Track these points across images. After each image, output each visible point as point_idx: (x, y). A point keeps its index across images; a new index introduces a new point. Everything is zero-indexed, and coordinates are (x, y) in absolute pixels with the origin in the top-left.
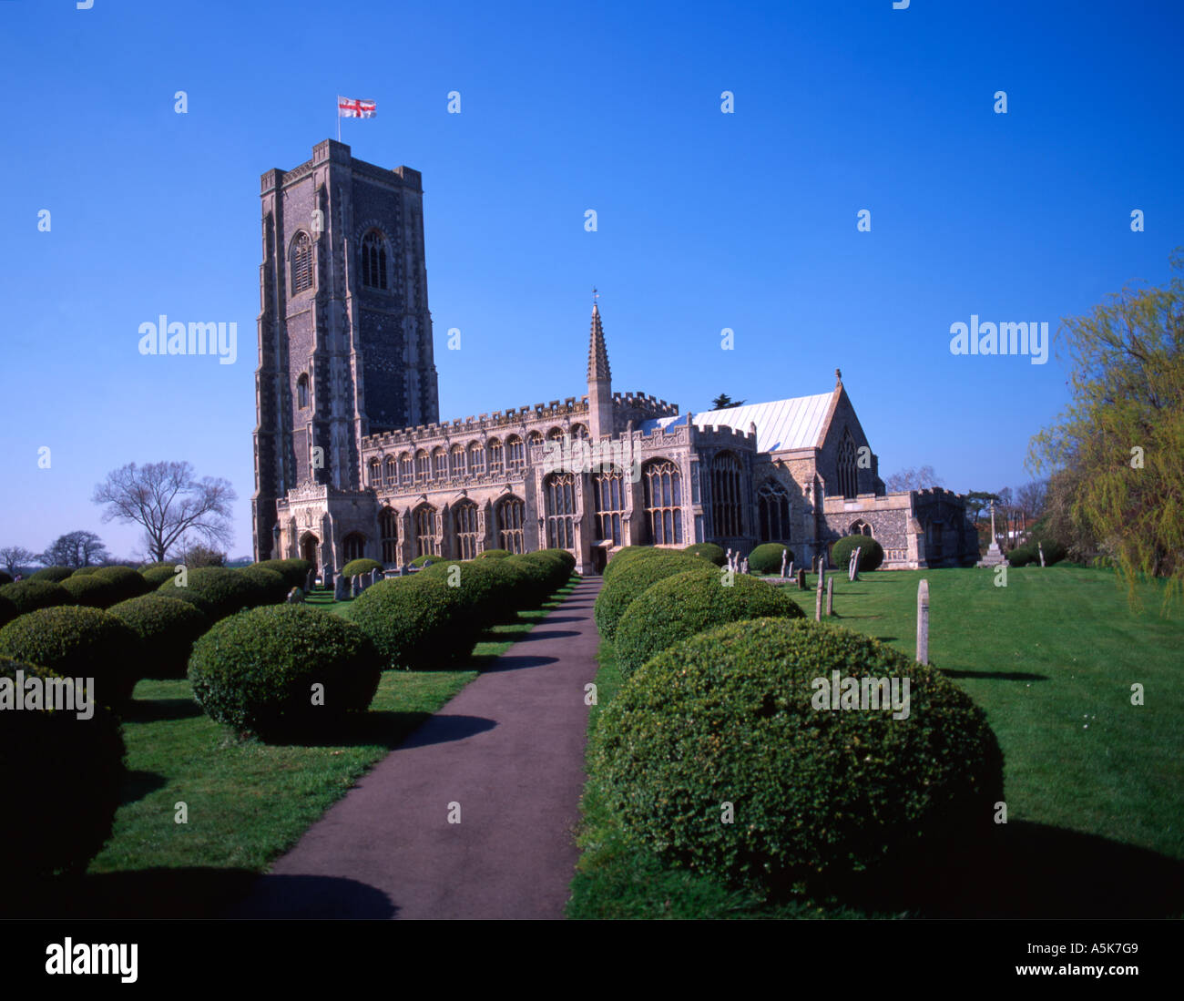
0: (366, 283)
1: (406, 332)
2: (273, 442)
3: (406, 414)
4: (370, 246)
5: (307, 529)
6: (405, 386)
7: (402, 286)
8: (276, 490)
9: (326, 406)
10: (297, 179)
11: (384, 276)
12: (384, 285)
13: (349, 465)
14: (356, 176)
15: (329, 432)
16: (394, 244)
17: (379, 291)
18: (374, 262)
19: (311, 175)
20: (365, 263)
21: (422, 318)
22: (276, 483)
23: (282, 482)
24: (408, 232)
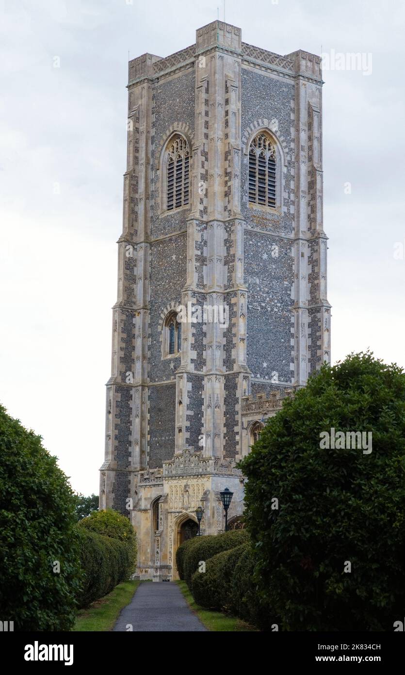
0: (252, 199)
1: (295, 262)
2: (130, 397)
3: (292, 367)
4: (258, 152)
5: (184, 511)
6: (292, 330)
7: (293, 203)
8: (130, 459)
9: (200, 355)
10: (174, 68)
11: (272, 191)
12: (272, 203)
13: (225, 430)
14: (245, 66)
15: (202, 387)
16: (287, 150)
17: (267, 209)
18: (262, 173)
19: (193, 63)
20: (252, 175)
21: (318, 244)
22: (130, 449)
23: (137, 449)
24: (303, 136)
